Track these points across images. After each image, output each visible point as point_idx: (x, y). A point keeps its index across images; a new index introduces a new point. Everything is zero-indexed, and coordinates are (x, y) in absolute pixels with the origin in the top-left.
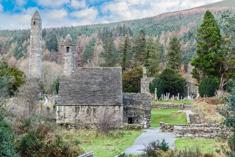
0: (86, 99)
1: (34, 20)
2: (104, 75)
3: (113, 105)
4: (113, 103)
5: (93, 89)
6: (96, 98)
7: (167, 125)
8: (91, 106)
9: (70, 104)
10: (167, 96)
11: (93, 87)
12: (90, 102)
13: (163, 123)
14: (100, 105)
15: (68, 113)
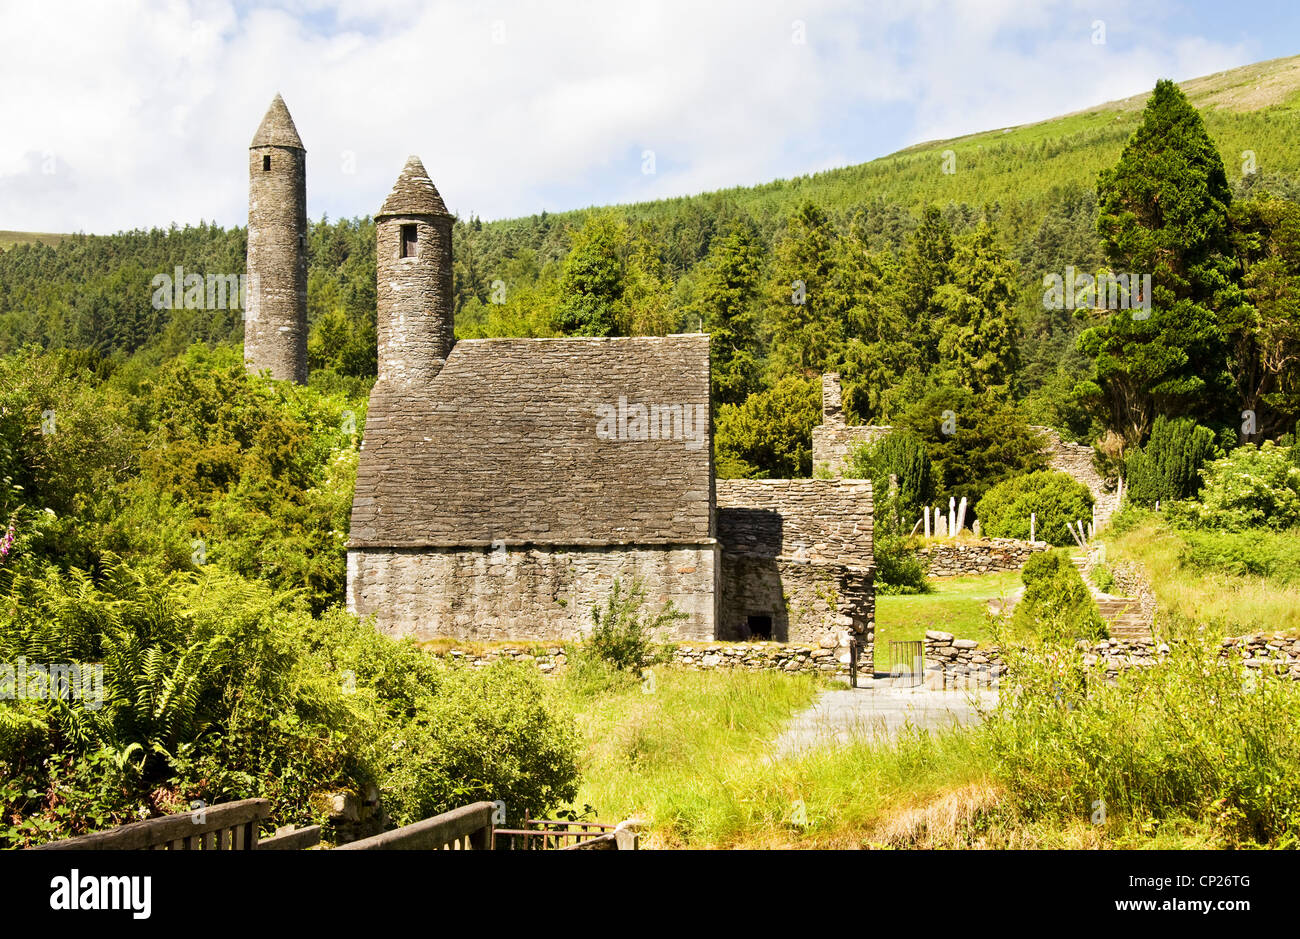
0: (511, 509)
1: (265, 152)
2: (611, 381)
3: (663, 541)
4: (663, 532)
5: (550, 454)
6: (568, 505)
7: (968, 649)
8: (539, 548)
9: (421, 541)
10: (952, 514)
11: (548, 443)
12: (534, 527)
13: (945, 636)
14: (588, 541)
15: (413, 589)
